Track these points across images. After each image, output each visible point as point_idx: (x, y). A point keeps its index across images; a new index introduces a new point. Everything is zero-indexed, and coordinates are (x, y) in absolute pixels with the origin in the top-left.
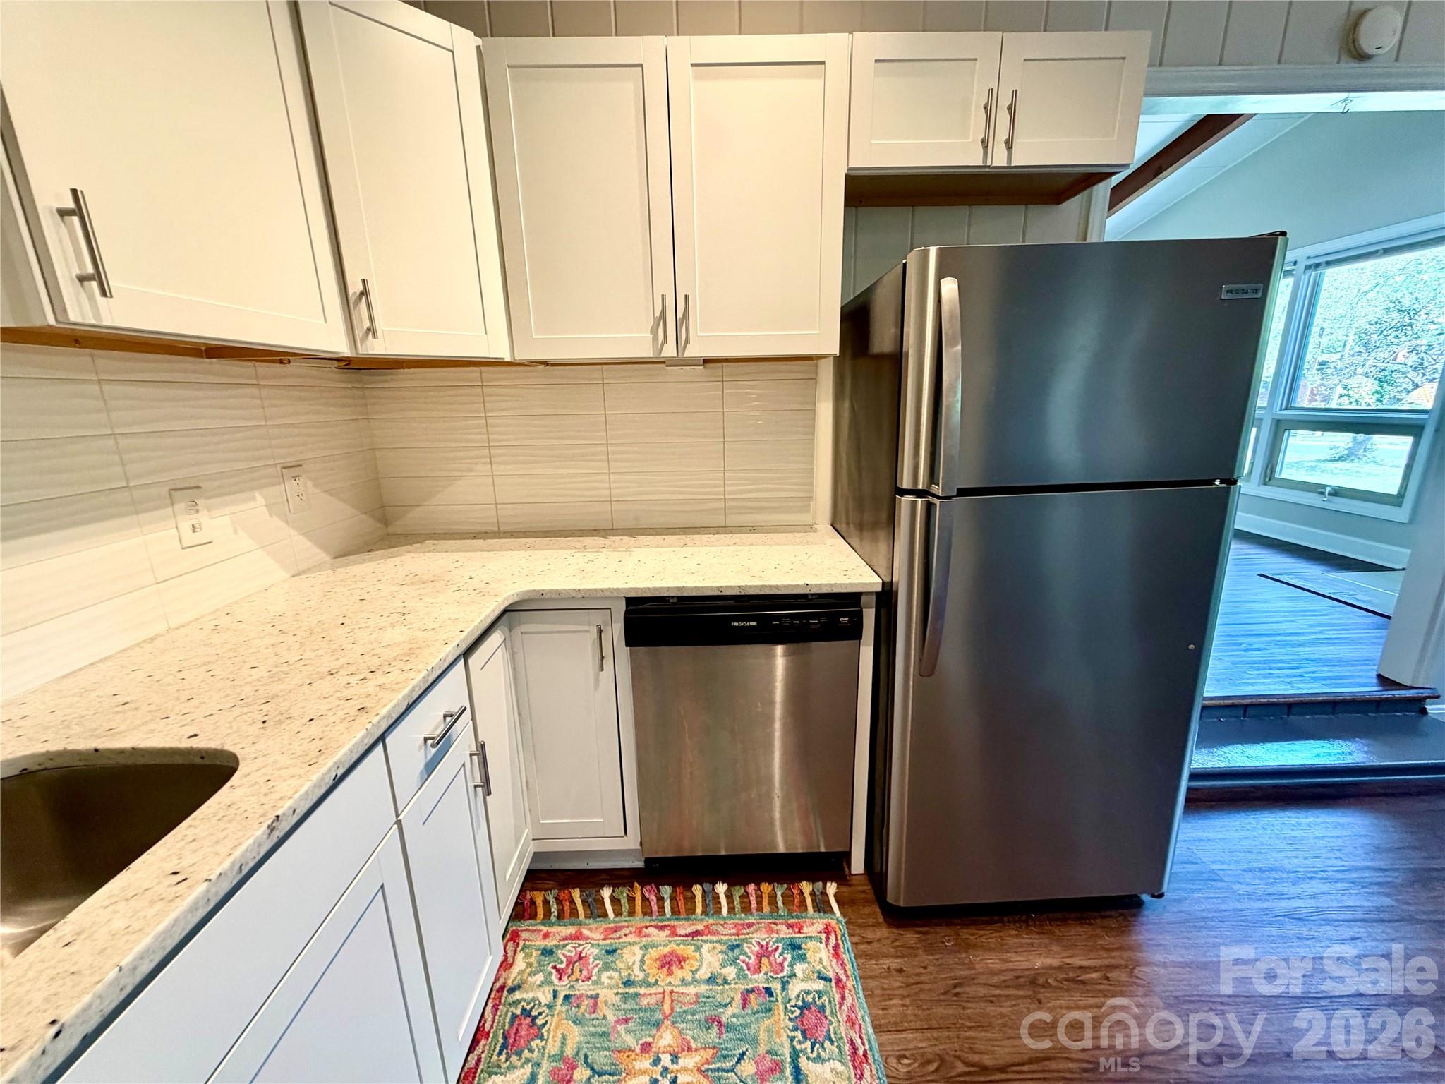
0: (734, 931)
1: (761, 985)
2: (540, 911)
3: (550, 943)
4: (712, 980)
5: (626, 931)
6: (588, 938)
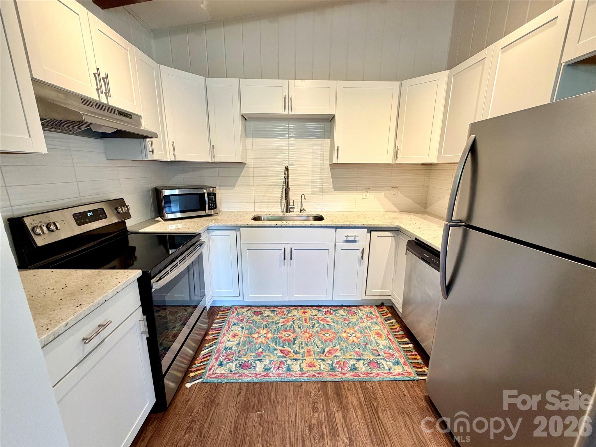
0: (395, 348)
1: (380, 354)
2: (381, 310)
3: (374, 313)
4: (377, 343)
5: (383, 325)
6: (378, 319)
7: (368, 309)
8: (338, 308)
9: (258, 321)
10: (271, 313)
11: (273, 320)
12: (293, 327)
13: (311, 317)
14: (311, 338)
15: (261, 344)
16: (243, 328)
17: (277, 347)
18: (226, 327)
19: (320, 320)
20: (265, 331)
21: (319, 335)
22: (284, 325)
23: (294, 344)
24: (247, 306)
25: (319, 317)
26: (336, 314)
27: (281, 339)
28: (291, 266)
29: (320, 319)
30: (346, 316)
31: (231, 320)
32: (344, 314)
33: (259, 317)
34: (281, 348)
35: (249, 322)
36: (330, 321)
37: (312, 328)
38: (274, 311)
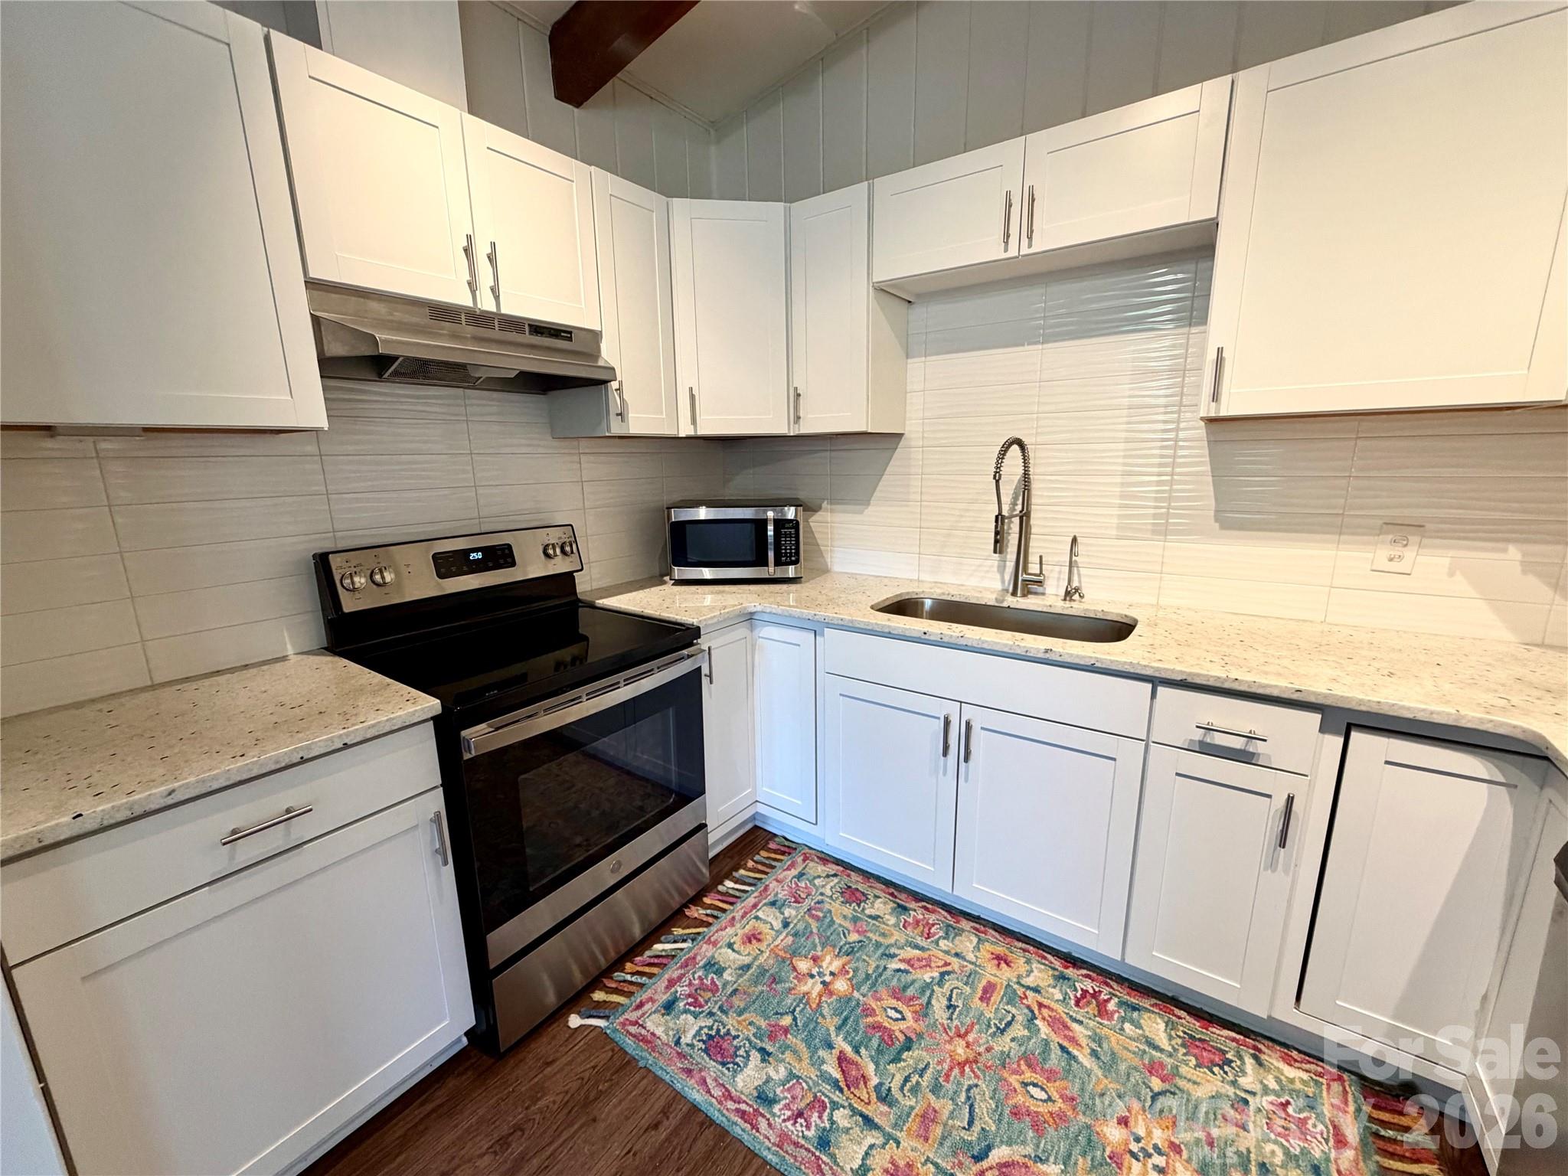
2: (1385, 1117)
3: (1329, 1111)
6: (1338, 1151)
7: (1305, 1076)
8: (1146, 1003)
9: (838, 921)
10: (891, 914)
11: (881, 939)
12: (928, 993)
13: (1016, 986)
14: (967, 1069)
15: (801, 1001)
16: (786, 925)
17: (840, 1038)
18: (751, 900)
19: (1044, 1019)
20: (836, 966)
21: (1006, 1075)
22: (907, 972)
23: (897, 1059)
24: (838, 862)
25: (1046, 1002)
26: (1127, 1026)
27: (867, 1016)
28: (966, 780)
29: (1045, 1012)
30: (1170, 1055)
31: (773, 885)
32: (1165, 1044)
33: (848, 910)
34: (848, 1049)
35: (814, 912)
36: (1084, 1042)
37: (994, 1035)
38: (905, 909)
